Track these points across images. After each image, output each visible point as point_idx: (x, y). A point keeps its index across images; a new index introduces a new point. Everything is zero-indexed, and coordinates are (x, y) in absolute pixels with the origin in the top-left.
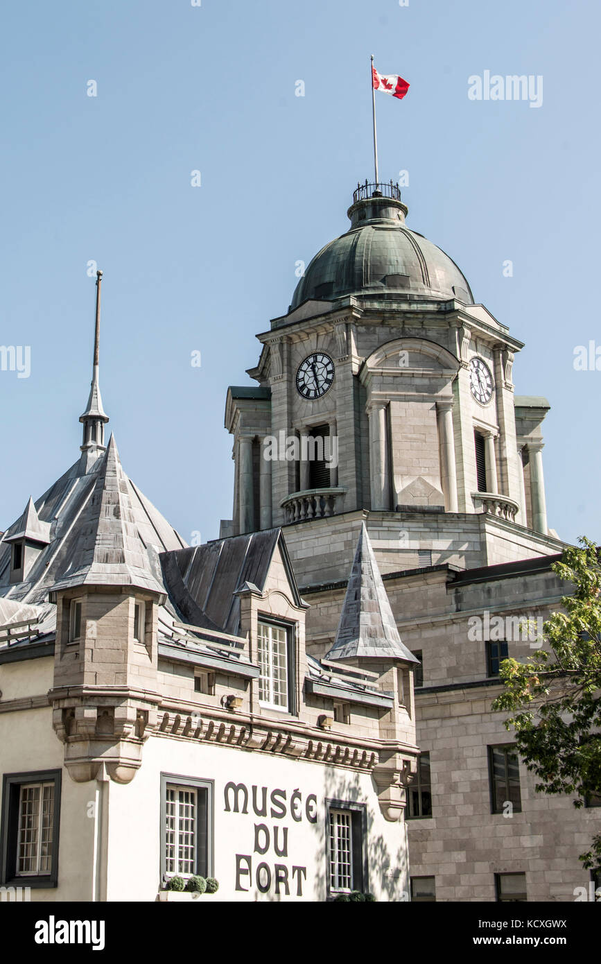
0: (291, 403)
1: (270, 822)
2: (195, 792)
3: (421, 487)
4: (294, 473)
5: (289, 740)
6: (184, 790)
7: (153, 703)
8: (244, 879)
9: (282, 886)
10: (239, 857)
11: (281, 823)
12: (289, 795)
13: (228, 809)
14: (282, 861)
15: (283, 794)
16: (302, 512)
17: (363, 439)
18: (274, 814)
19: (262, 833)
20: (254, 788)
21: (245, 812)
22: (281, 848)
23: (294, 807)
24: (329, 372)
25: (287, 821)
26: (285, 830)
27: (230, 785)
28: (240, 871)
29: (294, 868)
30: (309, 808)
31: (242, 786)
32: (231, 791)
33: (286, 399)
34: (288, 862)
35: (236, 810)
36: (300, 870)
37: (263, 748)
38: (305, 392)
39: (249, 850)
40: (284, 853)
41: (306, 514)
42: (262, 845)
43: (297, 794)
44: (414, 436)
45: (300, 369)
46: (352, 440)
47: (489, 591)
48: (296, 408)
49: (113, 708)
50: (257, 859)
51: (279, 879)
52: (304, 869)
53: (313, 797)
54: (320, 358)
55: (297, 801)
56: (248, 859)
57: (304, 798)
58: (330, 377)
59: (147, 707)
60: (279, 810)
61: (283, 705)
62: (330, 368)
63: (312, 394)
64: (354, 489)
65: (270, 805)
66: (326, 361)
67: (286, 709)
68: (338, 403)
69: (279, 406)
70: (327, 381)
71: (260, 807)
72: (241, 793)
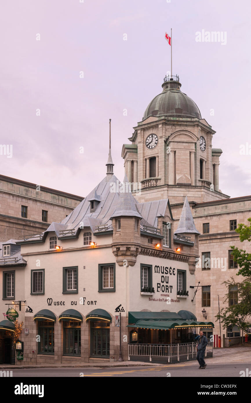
0: (144, 150)
1: (165, 275)
2: (147, 268)
3: (185, 178)
4: (145, 172)
5: (170, 255)
6: (145, 268)
7: (139, 246)
8: (159, 289)
9: (167, 290)
10: (158, 284)
11: (167, 275)
12: (169, 268)
13: (155, 272)
14: (167, 284)
15: (167, 268)
16: (147, 184)
17: (167, 162)
18: (166, 273)
19: (163, 278)
20: (161, 267)
21: (159, 273)
22: (167, 281)
23: (170, 271)
24: (156, 141)
25: (169, 275)
26: (168, 277)
27: (156, 266)
28: (158, 287)
29: (170, 286)
30: (173, 272)
31: (158, 266)
32: (156, 268)
33: (142, 149)
34: (169, 285)
35: (157, 272)
36: (171, 287)
37: (163, 257)
38: (148, 146)
39: (160, 282)
40: (167, 283)
41: (149, 185)
42: (163, 281)
43: (171, 268)
44: (183, 162)
45: (147, 139)
46: (164, 162)
47: (205, 209)
48: (145, 152)
49: (130, 248)
50: (162, 284)
51: (167, 289)
52: (172, 286)
53: (174, 269)
54: (154, 136)
55: (171, 270)
56: (160, 284)
57: (172, 269)
58: (157, 142)
59: (138, 247)
60: (167, 272)
61: (168, 246)
62: (157, 139)
63: (151, 147)
64: (164, 178)
65: (165, 271)
66: (155, 137)
67: (168, 247)
68: (159, 151)
69: (140, 151)
70: (156, 143)
71: (162, 272)
72: (158, 268)
